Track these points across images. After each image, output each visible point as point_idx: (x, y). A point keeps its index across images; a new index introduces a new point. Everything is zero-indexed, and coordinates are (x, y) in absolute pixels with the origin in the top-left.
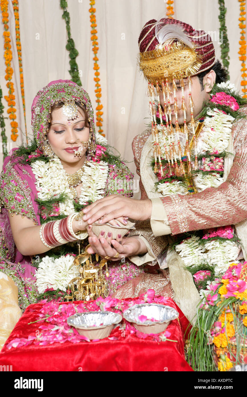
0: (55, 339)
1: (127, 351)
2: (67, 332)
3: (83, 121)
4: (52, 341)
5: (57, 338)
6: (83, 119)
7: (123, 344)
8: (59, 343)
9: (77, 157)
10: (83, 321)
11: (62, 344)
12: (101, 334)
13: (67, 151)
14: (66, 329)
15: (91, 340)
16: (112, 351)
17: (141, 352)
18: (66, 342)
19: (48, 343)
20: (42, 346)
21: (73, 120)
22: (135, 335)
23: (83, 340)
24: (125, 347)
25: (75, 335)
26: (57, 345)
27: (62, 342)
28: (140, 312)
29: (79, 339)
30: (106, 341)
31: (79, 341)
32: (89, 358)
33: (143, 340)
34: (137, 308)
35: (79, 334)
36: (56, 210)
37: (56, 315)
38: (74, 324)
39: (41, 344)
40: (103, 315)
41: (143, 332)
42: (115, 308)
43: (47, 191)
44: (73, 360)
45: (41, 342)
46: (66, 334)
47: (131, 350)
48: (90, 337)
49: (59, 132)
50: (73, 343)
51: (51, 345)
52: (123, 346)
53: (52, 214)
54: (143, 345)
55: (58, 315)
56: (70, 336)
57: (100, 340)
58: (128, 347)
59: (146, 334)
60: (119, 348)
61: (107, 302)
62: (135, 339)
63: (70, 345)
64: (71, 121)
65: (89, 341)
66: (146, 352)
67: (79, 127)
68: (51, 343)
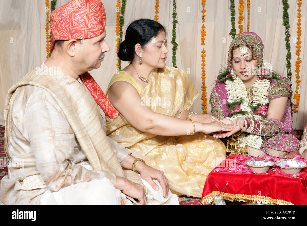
0: (238, 171)
1: (274, 179)
2: (244, 168)
3: (250, 56)
4: (236, 171)
5: (239, 170)
6: (251, 55)
7: (272, 176)
8: (239, 172)
9: (245, 77)
10: (254, 164)
11: (241, 173)
12: (261, 170)
13: (241, 73)
14: (244, 167)
15: (256, 173)
16: (266, 179)
17: (281, 181)
18: (243, 172)
19: (234, 171)
20: (231, 172)
21: (243, 55)
22: (280, 174)
23: (252, 172)
24: (273, 178)
25: (248, 170)
26: (238, 173)
27: (241, 172)
28: (286, 163)
29: (250, 172)
30: (264, 174)
31: (250, 173)
32: (253, 181)
33: (284, 176)
34: (284, 161)
35: (250, 169)
36: (238, 108)
37: (241, 160)
38: (248, 164)
39: (230, 172)
40: (265, 162)
41: (285, 172)
42: (275, 160)
43: (232, 98)
44: (245, 181)
45: (231, 171)
46: (244, 169)
47: (276, 180)
48: (256, 171)
49: (237, 62)
50: (246, 173)
51: (235, 173)
52: (272, 177)
53: (236, 111)
54: (283, 178)
55: (242, 160)
56: (246, 170)
57: (261, 173)
58: (274, 178)
59: (286, 174)
60: (270, 178)
61: (269, 157)
62: (279, 175)
63: (245, 173)
64: (243, 56)
65: (255, 173)
66: (284, 181)
67: (248, 59)
68: (235, 172)
